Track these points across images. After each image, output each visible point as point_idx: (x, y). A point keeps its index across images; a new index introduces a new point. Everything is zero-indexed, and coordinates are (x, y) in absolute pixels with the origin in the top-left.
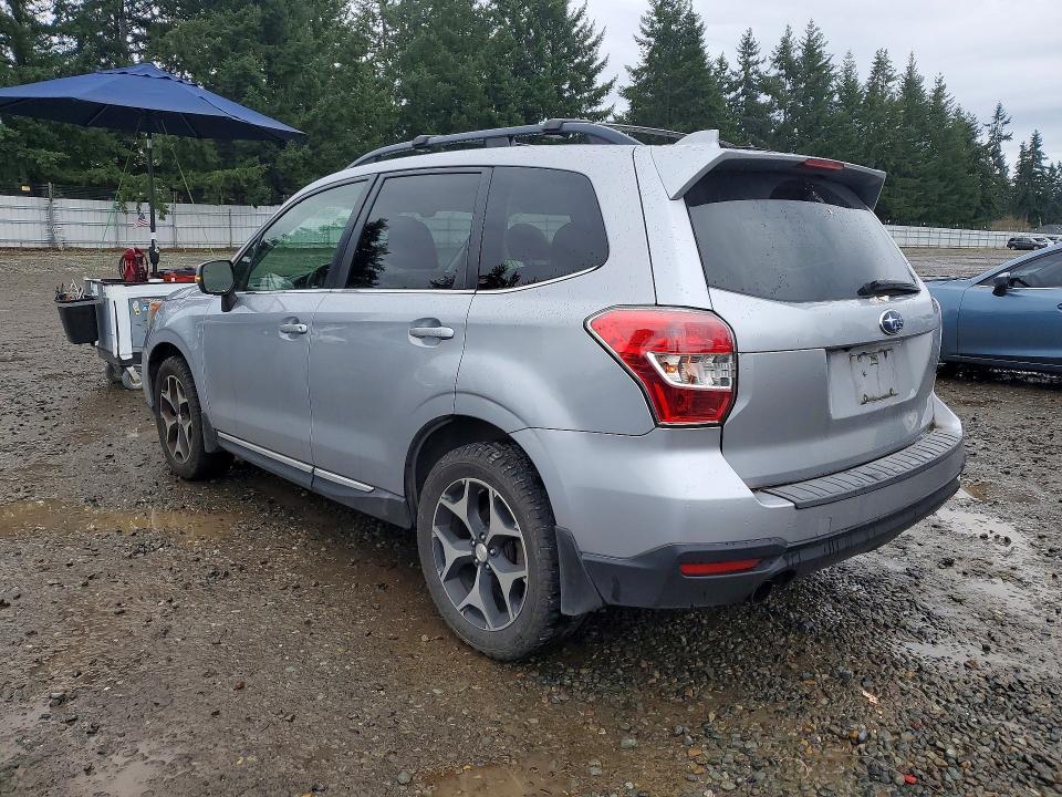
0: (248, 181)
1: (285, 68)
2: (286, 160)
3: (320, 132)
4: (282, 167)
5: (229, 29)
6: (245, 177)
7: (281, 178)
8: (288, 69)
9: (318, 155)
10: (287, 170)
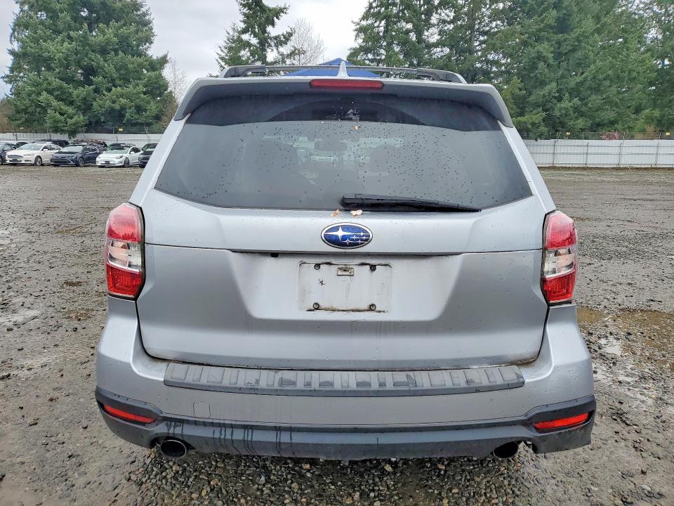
0: (533, 124)
1: (569, 48)
2: (560, 109)
3: (590, 88)
4: (557, 113)
5: (534, 28)
6: (531, 121)
7: (558, 121)
8: (571, 48)
9: (586, 105)
10: (561, 115)
